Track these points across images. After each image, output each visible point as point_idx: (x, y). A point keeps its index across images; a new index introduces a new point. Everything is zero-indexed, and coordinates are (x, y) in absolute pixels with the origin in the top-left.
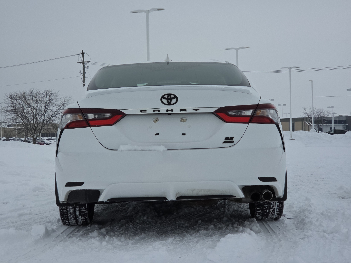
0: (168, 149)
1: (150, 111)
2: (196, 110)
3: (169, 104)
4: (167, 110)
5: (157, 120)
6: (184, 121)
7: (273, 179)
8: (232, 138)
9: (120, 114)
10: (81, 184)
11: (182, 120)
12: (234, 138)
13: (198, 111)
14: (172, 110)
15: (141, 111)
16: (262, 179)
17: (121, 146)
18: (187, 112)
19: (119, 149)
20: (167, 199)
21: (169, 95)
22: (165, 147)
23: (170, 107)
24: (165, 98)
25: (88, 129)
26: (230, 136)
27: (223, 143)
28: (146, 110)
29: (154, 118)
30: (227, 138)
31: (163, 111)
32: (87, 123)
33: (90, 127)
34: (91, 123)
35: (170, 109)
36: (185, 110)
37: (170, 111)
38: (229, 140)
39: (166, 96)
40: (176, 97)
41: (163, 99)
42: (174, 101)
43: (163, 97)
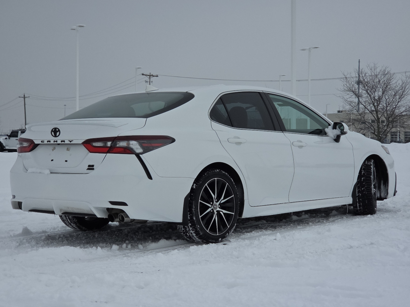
1: (46, 142)
2: (70, 142)
3: (56, 136)
4: (54, 141)
5: (54, 149)
7: (124, 204)
11: (68, 149)
12: (94, 166)
13: (72, 143)
14: (57, 141)
15: (42, 142)
16: (112, 203)
18: (65, 143)
21: (55, 129)
26: (91, 164)
27: (87, 170)
28: (44, 141)
30: (89, 166)
31: (52, 142)
35: (56, 140)
36: (64, 141)
37: (55, 141)
38: (91, 167)
39: (53, 130)
40: (59, 131)
41: (52, 132)
42: (58, 134)
43: (52, 131)
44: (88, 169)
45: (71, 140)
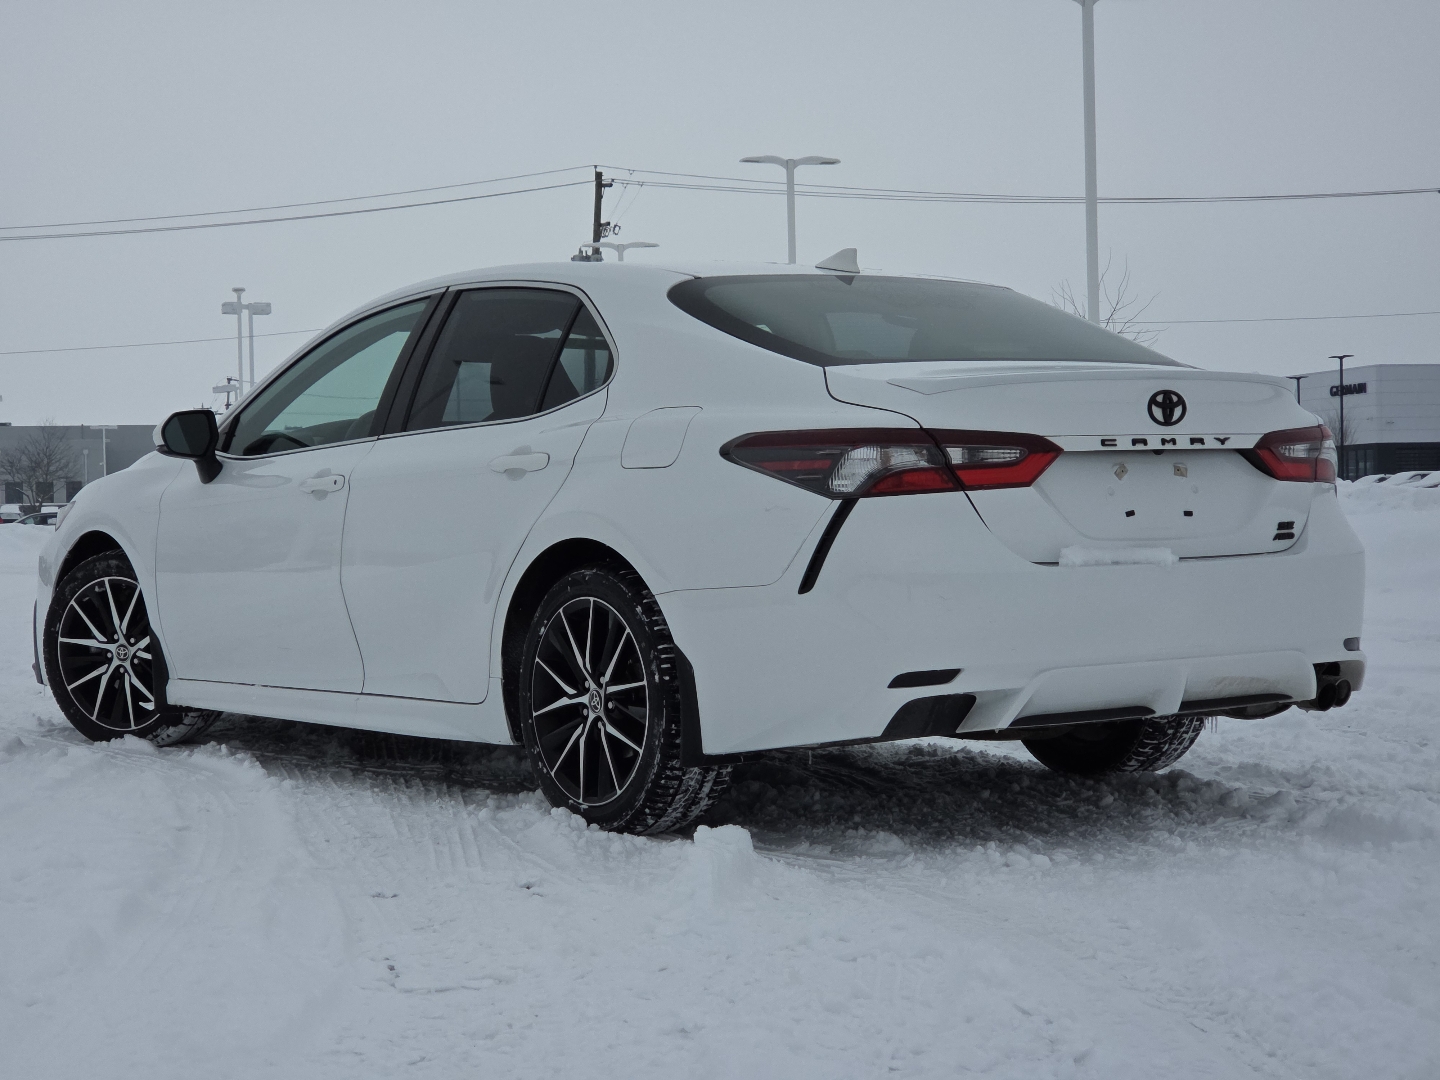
0: (1181, 558)
1: (1124, 444)
3: (1168, 421)
5: (1121, 473)
6: (1182, 475)
8: (1290, 525)
9: (1048, 452)
10: (947, 676)
11: (1179, 471)
12: (1293, 526)
13: (1224, 446)
14: (1174, 441)
15: (1103, 443)
17: (1064, 551)
19: (1060, 561)
20: (1153, 712)
21: (1167, 394)
22: (1173, 553)
23: (1168, 432)
24: (1158, 405)
25: (958, 496)
26: (1286, 520)
27: (1275, 539)
28: (1115, 440)
29: (1115, 465)
30: (1282, 526)
31: (1154, 444)
32: (950, 479)
33: (963, 490)
34: (962, 475)
35: (1168, 438)
36: (1201, 441)
37: (1168, 442)
38: (1285, 531)
39: (1160, 399)
40: (1181, 402)
41: (1154, 407)
42: (1178, 412)
43: (1153, 401)
44: (1278, 537)
45: (1222, 437)
